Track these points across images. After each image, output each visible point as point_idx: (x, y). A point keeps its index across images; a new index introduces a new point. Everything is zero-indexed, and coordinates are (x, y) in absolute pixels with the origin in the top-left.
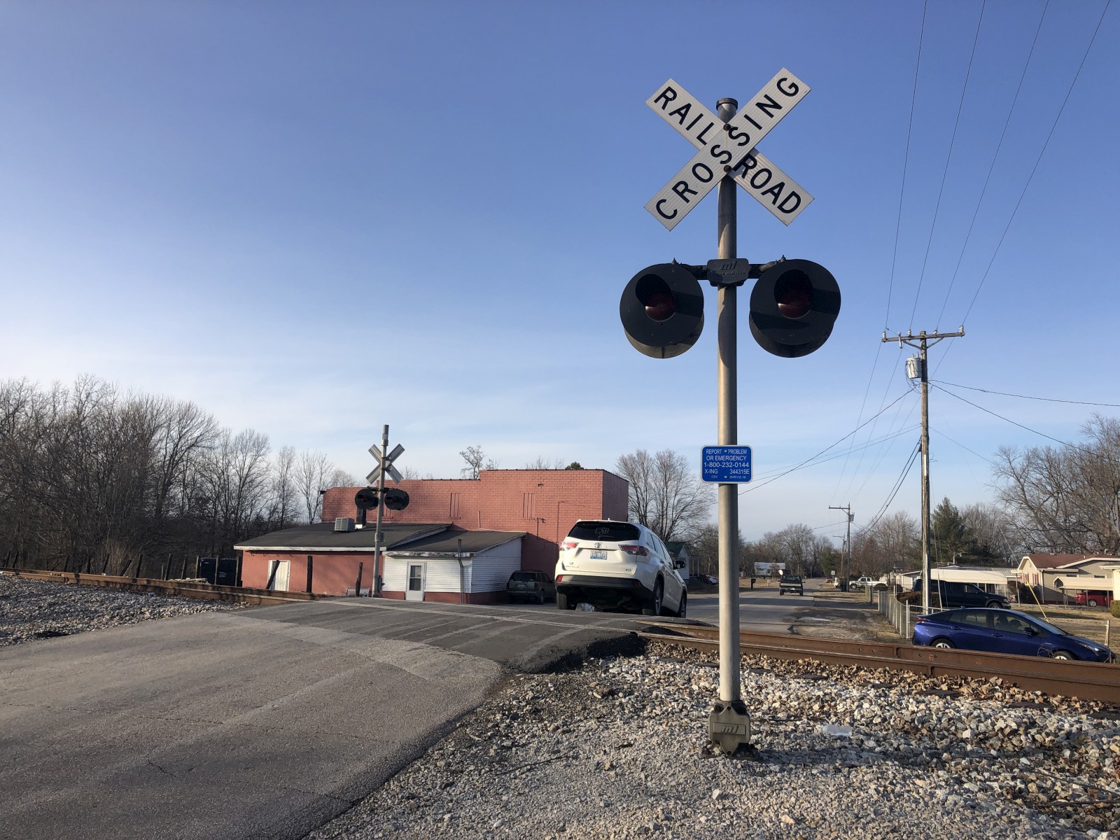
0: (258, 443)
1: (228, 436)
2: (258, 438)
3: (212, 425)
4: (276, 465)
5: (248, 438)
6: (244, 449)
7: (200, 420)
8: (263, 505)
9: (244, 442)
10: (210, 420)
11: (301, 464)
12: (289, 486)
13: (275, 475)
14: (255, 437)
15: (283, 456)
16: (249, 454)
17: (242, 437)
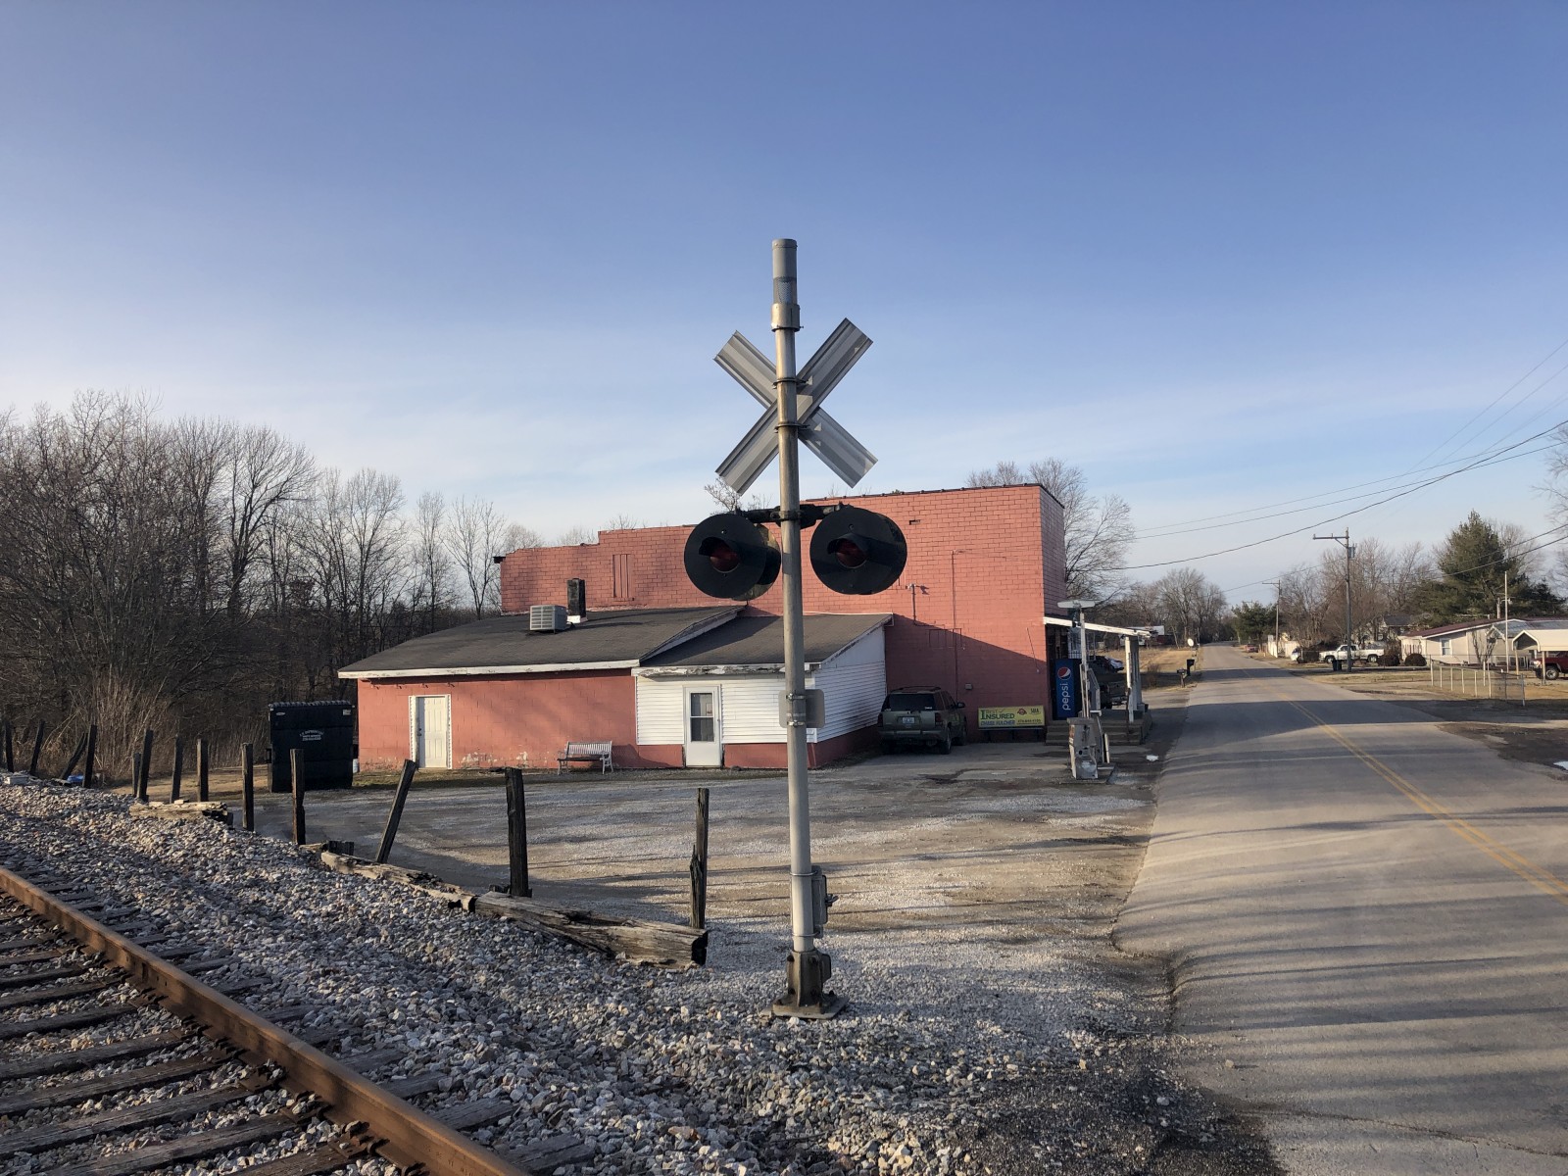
0: (384, 489)
1: (334, 482)
2: (382, 483)
3: (304, 463)
4: (415, 524)
5: (366, 482)
6: (363, 503)
7: (283, 456)
8: (402, 586)
9: (362, 489)
10: (300, 455)
11: (455, 521)
12: (439, 555)
13: (414, 539)
14: (377, 480)
15: (424, 507)
16: (371, 509)
17: (356, 482)
